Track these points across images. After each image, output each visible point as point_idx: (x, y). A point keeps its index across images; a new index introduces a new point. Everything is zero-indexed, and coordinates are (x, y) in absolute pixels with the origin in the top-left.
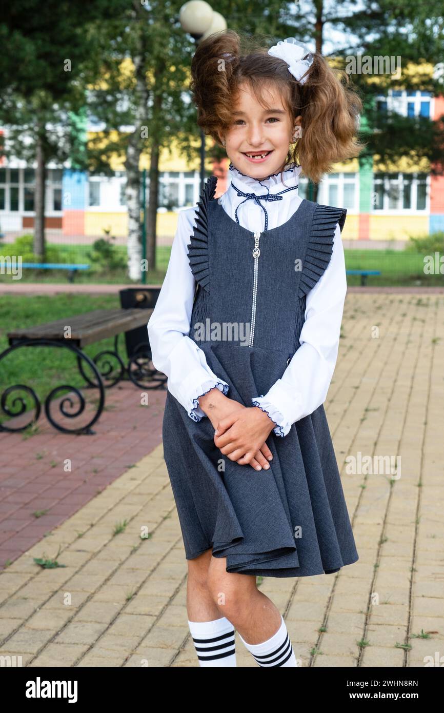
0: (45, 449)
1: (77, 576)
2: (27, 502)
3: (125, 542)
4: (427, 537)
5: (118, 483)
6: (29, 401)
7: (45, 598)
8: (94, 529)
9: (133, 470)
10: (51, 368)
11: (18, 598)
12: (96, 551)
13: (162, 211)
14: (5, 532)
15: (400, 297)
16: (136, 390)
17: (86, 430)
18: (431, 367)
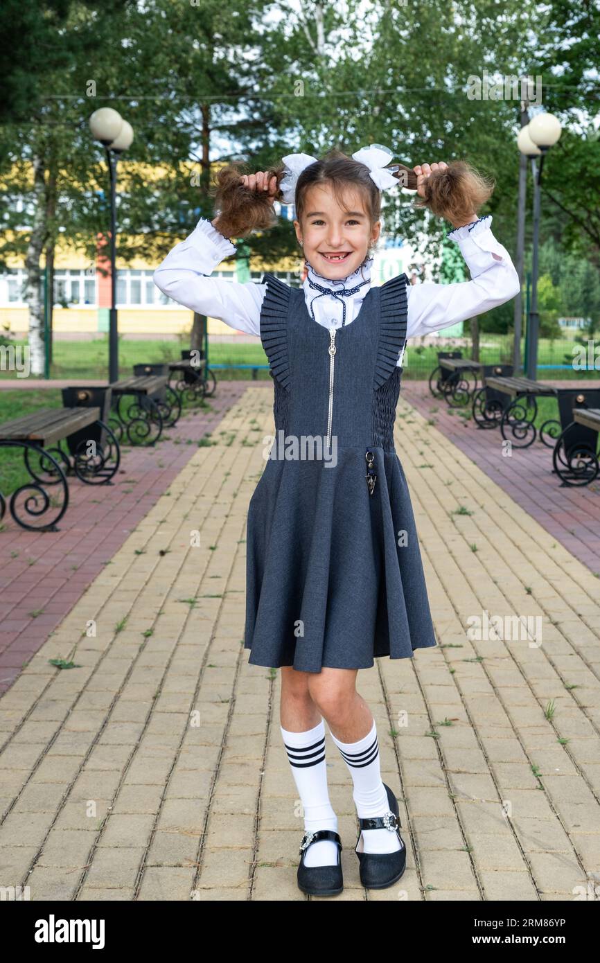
0: (17, 547)
1: (96, 676)
2: (17, 601)
3: (130, 639)
5: (101, 580)
7: (74, 699)
9: (109, 566)
11: (47, 700)
12: (105, 649)
14: (8, 633)
17: (51, 528)
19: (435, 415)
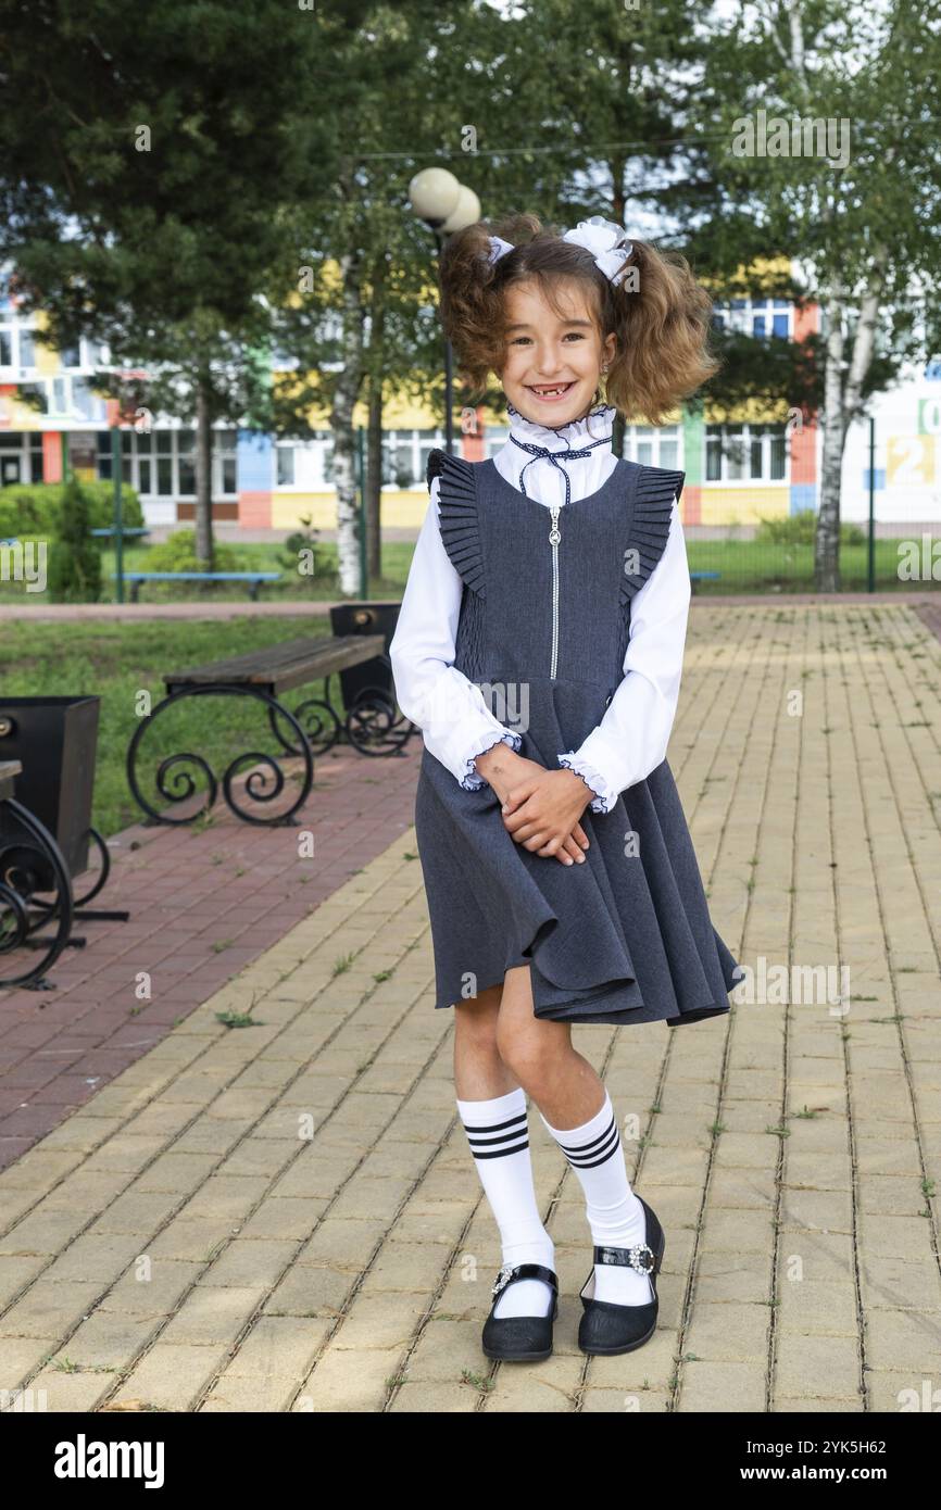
0: (226, 850)
1: (281, 1038)
2: (201, 928)
3: (356, 982)
5: (338, 898)
6: (200, 778)
7: (235, 1072)
8: (304, 966)
9: (360, 876)
10: (228, 729)
12: (309, 999)
13: (389, 490)
15: (751, 610)
16: (359, 759)
17: (287, 820)
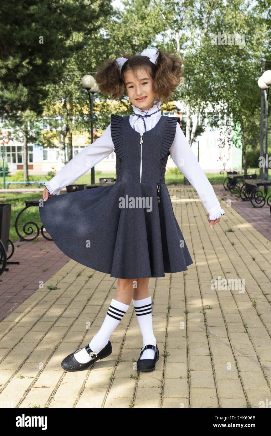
0: (43, 246)
1: (66, 292)
2: (39, 266)
4: (202, 272)
6: (35, 228)
7: (55, 301)
8: (69, 275)
11: (43, 301)
12: (71, 283)
14: (33, 277)
18: (188, 213)
19: (225, 196)
